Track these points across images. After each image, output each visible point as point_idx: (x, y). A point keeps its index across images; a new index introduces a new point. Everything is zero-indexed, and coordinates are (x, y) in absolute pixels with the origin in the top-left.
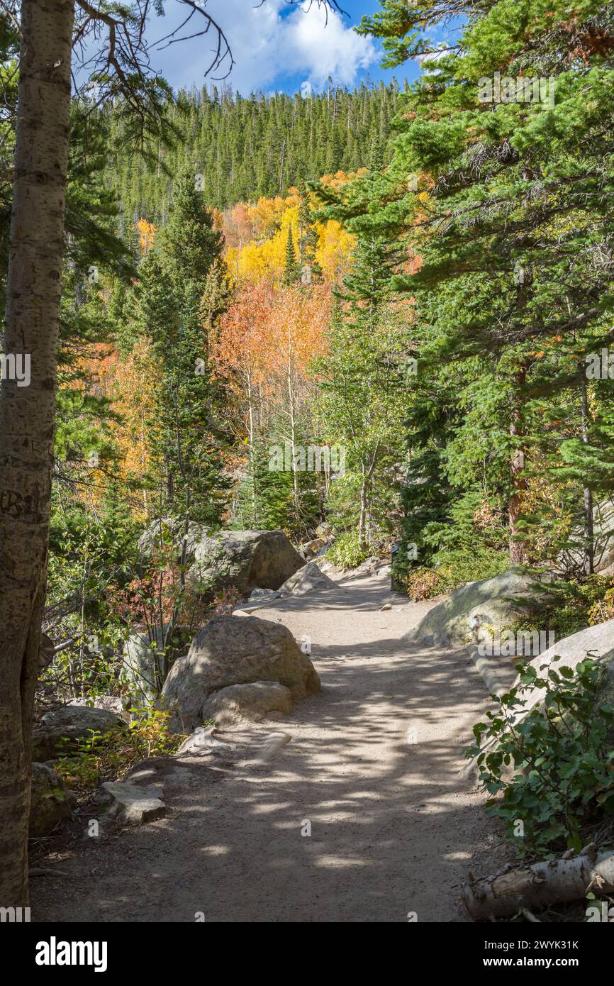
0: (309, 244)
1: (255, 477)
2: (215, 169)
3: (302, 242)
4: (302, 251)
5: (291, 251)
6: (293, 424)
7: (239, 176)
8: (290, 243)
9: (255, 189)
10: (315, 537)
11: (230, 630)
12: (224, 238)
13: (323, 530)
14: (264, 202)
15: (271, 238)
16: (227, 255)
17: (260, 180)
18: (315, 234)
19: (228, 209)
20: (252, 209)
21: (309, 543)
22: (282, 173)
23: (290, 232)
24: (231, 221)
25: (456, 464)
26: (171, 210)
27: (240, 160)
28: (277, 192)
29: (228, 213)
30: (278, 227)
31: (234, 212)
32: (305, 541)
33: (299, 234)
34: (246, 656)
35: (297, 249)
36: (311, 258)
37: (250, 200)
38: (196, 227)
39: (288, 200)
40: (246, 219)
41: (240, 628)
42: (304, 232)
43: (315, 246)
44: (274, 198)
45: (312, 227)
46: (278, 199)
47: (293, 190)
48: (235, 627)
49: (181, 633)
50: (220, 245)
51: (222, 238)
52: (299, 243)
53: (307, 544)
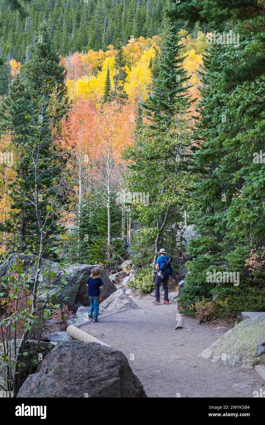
0: (121, 79)
1: (81, 227)
2: (62, 31)
3: (116, 78)
4: (116, 83)
5: (108, 83)
6: (109, 192)
7: (76, 36)
8: (108, 78)
9: (86, 45)
10: (121, 270)
11: (75, 354)
12: (66, 71)
13: (126, 265)
14: (92, 53)
15: (96, 76)
16: (68, 82)
17: (90, 40)
18: (124, 73)
19: (68, 55)
20: (83, 57)
21: (117, 274)
22: (104, 36)
23: (108, 71)
24: (70, 64)
25: (233, 224)
26: (33, 51)
27: (78, 26)
28: (100, 48)
29: (69, 58)
30: (100, 69)
31: (72, 58)
32: (113, 273)
33: (114, 73)
34: (89, 378)
35: (112, 82)
36: (121, 88)
37: (83, 51)
38: (49, 62)
39: (107, 53)
40: (80, 62)
41: (84, 352)
42: (118, 71)
43: (124, 81)
44: (98, 51)
45: (123, 68)
46: (101, 52)
47: (111, 46)
48: (80, 352)
49: (30, 346)
50: (64, 75)
51: (65, 71)
52: (114, 79)
53: (115, 275)
